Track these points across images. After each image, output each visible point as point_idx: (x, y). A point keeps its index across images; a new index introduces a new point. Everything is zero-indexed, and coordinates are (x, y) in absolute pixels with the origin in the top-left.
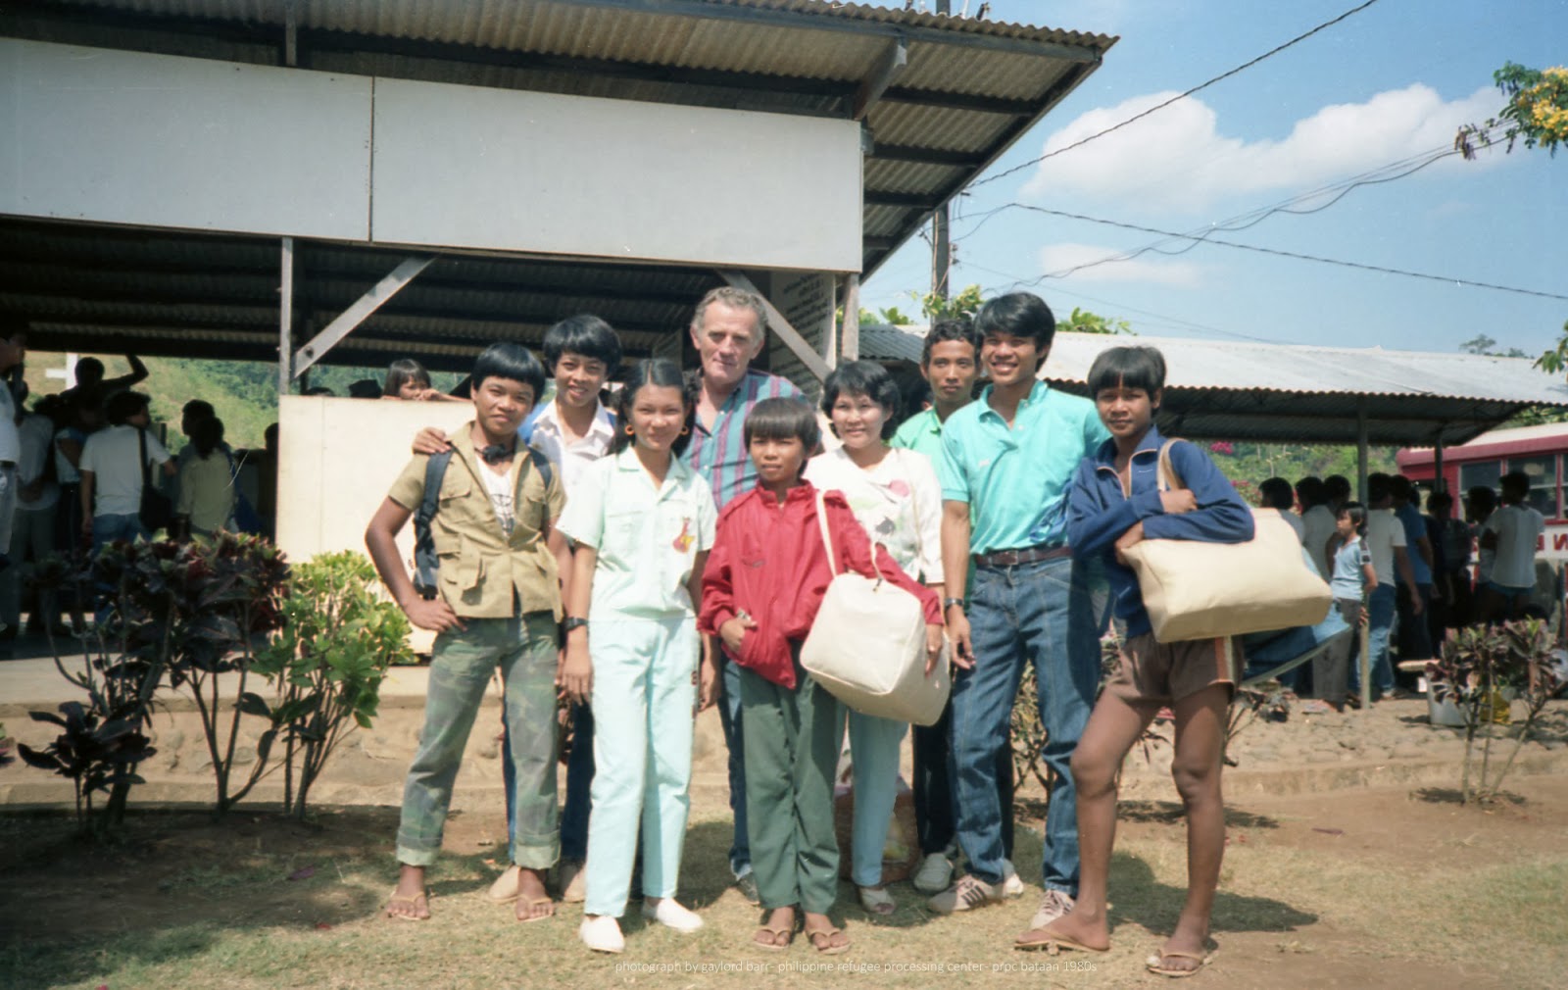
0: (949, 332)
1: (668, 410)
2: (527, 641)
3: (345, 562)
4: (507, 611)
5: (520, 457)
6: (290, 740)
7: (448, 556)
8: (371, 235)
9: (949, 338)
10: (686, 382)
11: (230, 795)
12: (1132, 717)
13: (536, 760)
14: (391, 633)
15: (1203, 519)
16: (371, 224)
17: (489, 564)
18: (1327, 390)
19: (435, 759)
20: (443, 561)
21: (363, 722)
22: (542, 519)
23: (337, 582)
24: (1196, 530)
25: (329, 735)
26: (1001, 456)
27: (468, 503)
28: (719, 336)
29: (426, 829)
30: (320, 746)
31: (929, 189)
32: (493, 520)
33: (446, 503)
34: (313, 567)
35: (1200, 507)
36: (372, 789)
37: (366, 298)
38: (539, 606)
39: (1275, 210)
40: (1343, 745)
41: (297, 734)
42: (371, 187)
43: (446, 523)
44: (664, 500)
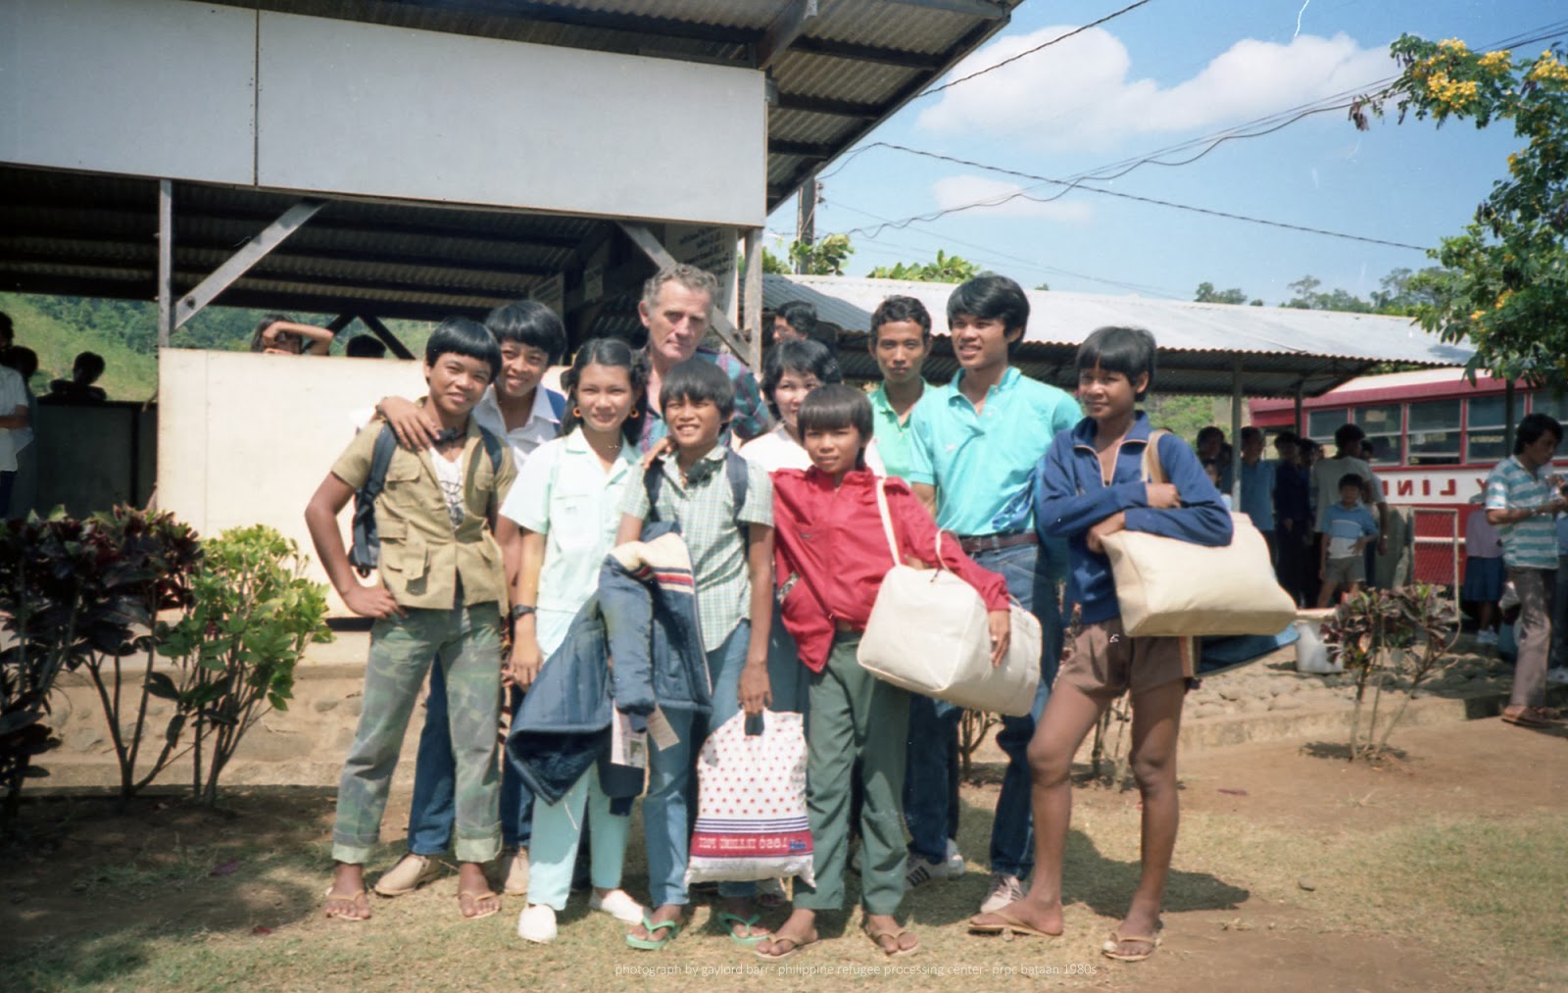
0: (895, 312)
1: (613, 390)
2: (469, 629)
3: (258, 537)
4: (447, 603)
5: (472, 442)
6: (198, 725)
7: (390, 541)
8: (256, 179)
9: (896, 319)
10: (633, 362)
11: (136, 780)
12: (1088, 705)
13: (480, 751)
14: (308, 611)
15: (1188, 518)
16: (256, 168)
17: (435, 553)
18: (1208, 348)
19: (373, 753)
20: (383, 544)
21: (278, 704)
22: (489, 505)
23: (251, 560)
24: (1179, 528)
25: (241, 716)
26: (967, 443)
27: (417, 489)
28: (675, 316)
29: (363, 825)
30: (231, 729)
31: (824, 139)
32: (442, 509)
33: (393, 485)
34: (224, 545)
35: (1185, 505)
36: (275, 765)
37: (251, 245)
38: (483, 598)
39: (1145, 161)
40: (1224, 697)
41: (206, 718)
42: (256, 128)
43: (390, 504)
44: (612, 483)
